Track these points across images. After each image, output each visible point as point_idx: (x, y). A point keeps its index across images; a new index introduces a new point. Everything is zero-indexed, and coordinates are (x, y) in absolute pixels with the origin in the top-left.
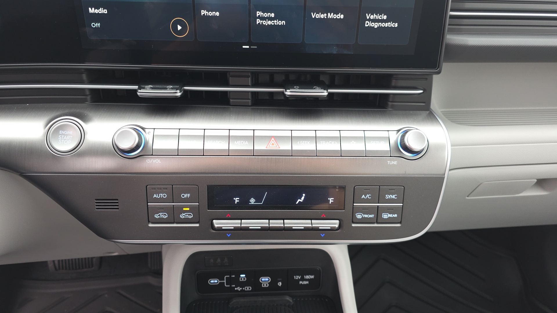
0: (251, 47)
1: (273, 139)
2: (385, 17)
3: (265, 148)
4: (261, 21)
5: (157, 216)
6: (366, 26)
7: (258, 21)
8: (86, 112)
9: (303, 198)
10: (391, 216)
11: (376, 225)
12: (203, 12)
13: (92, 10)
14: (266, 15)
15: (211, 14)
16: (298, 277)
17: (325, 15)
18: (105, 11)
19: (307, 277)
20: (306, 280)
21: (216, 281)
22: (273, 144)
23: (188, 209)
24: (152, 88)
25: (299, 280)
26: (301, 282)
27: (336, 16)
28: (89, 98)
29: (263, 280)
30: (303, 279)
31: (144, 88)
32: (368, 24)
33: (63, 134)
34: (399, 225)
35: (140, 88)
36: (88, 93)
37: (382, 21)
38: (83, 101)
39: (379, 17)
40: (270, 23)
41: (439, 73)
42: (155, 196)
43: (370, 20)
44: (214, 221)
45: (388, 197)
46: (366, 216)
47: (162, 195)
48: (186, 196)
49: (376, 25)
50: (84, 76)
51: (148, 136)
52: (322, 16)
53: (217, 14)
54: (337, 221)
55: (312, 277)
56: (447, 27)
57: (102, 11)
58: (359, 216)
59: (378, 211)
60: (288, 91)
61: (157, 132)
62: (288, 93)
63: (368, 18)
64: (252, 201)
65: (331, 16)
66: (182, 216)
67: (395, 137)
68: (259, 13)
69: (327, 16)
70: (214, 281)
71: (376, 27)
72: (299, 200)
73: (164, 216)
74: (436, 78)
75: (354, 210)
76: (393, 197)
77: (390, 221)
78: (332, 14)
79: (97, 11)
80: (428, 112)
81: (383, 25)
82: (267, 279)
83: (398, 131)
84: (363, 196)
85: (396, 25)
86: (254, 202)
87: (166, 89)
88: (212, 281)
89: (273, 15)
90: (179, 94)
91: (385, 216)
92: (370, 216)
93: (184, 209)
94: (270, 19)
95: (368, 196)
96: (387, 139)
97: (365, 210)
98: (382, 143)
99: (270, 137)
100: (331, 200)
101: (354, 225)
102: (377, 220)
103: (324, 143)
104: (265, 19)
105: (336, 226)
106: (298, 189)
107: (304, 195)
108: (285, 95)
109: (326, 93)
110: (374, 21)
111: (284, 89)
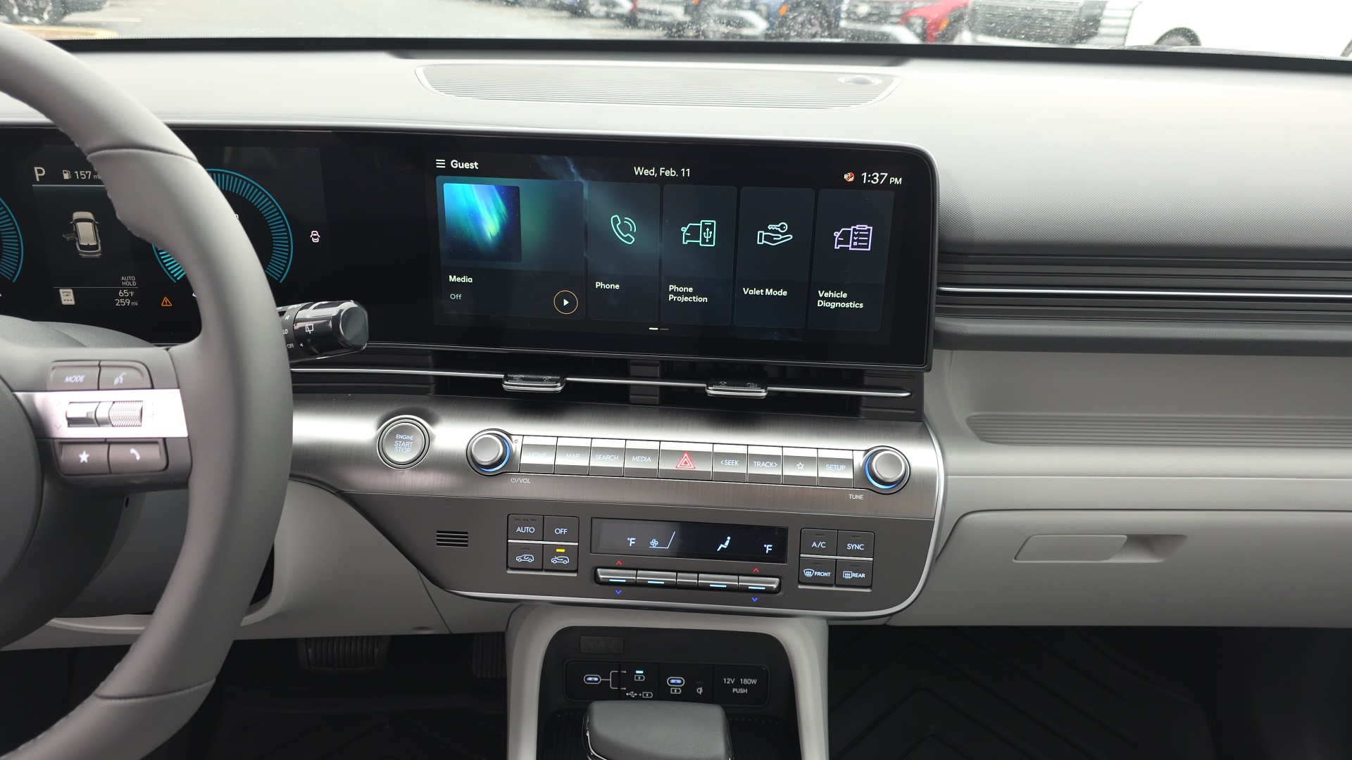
0: (661, 329)
2: (845, 295)
3: (674, 469)
4: (675, 298)
5: (519, 559)
6: (819, 305)
7: (671, 297)
8: (431, 409)
9: (727, 543)
10: (855, 575)
11: (834, 588)
12: (598, 284)
13: (452, 279)
14: (682, 289)
15: (608, 286)
16: (730, 681)
17: (762, 291)
18: (470, 280)
19: (746, 681)
20: (744, 686)
21: (596, 679)
22: (685, 463)
23: (563, 551)
24: (524, 379)
25: (732, 686)
26: (734, 690)
27: (776, 293)
28: (433, 387)
29: (673, 681)
30: (738, 685)
31: (512, 379)
32: (821, 303)
33: (400, 440)
34: (868, 590)
35: (507, 379)
36: (432, 381)
37: (841, 300)
38: (424, 392)
39: (835, 295)
40: (686, 299)
41: (929, 370)
42: (519, 529)
43: (823, 298)
44: (599, 570)
45: (850, 546)
46: (819, 574)
47: (528, 529)
48: (561, 531)
49: (833, 305)
50: (430, 359)
51: (516, 446)
52: (758, 292)
53: (617, 287)
54: (777, 580)
55: (754, 682)
56: (934, 305)
57: (465, 279)
58: (808, 574)
59: (837, 568)
60: (710, 388)
61: (527, 441)
62: (711, 391)
63: (821, 296)
64: (654, 543)
65: (769, 292)
66: (554, 561)
67: (859, 460)
68: (672, 287)
69: (764, 293)
70: (592, 679)
71: (833, 307)
72: (722, 546)
73: (529, 559)
74: (927, 376)
75: (802, 564)
76: (859, 547)
77: (853, 583)
78: (771, 290)
79: (459, 280)
80: (919, 424)
81: (843, 305)
82: (679, 681)
83: (867, 451)
85: (861, 306)
86: (657, 546)
87: (542, 380)
88: (590, 679)
89: (691, 290)
90: (559, 388)
91: (848, 575)
92: (825, 574)
93: (558, 550)
94: (687, 294)
95: (821, 544)
96: (850, 462)
97: (817, 565)
98: (843, 467)
99: (681, 453)
100: (768, 548)
101: (800, 587)
102: (836, 580)
103: (758, 463)
104: (681, 294)
105: (775, 586)
106: (719, 531)
107: (729, 538)
108: (706, 393)
109: (764, 394)
110: (830, 300)
111: (705, 385)
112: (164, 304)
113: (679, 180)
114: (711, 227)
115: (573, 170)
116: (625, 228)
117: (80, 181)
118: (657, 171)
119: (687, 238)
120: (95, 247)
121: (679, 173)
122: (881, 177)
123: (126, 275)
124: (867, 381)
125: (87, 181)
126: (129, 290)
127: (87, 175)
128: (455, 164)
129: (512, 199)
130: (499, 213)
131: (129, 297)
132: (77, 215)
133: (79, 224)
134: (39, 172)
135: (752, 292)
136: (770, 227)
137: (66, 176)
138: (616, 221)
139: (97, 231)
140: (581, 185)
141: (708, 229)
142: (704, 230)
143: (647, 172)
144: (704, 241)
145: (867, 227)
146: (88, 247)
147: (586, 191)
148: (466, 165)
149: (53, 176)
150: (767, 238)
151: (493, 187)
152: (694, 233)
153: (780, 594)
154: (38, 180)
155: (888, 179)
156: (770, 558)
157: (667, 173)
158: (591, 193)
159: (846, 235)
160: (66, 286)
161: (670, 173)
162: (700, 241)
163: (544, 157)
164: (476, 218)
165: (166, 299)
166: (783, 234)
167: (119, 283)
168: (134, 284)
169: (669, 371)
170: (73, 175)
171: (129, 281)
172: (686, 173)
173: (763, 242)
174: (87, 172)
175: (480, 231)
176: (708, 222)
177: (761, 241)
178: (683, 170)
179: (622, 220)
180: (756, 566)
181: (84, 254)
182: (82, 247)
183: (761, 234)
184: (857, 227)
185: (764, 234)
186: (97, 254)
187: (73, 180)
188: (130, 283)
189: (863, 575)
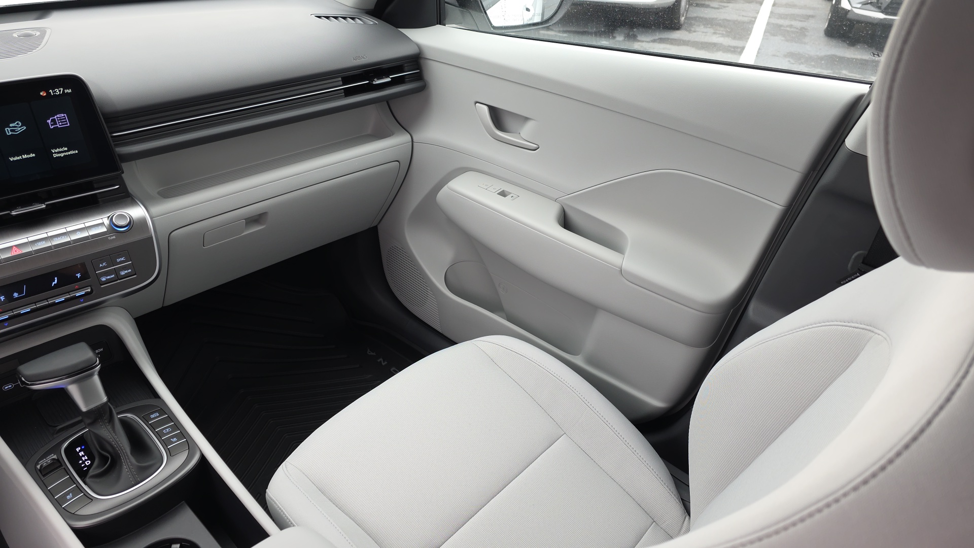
1: (14, 247)
2: (66, 149)
3: (10, 255)
9: (56, 281)
10: (126, 272)
11: (119, 281)
17: (20, 157)
19: (97, 351)
21: (10, 386)
22: (16, 251)
27: (29, 156)
32: (55, 156)
34: (135, 276)
37: (65, 151)
39: (61, 150)
41: (123, 173)
43: (55, 153)
45: (118, 260)
46: (109, 277)
49: (62, 155)
52: (18, 158)
54: (89, 287)
55: (102, 349)
56: (112, 144)
58: (104, 279)
59: (116, 272)
60: (13, 211)
62: (14, 213)
63: (53, 152)
64: (16, 295)
65: (25, 156)
67: (107, 222)
69: (22, 157)
70: (7, 387)
72: (53, 283)
74: (123, 175)
75: (99, 276)
76: (123, 259)
77: (127, 276)
80: (130, 199)
81: (67, 154)
83: (109, 217)
85: (77, 152)
86: (18, 295)
91: (123, 273)
92: (112, 276)
95: (104, 264)
96: (103, 224)
97: (106, 274)
98: (100, 227)
99: (12, 247)
100: (79, 275)
101: (102, 286)
102: (118, 277)
103: (56, 239)
105: (89, 290)
106: (49, 276)
107: (56, 278)
108: (12, 215)
109: (44, 206)
110: (59, 153)
111: (9, 212)
122: (60, 91)
124: (95, 186)
135: (16, 158)
136: (11, 125)
145: (63, 115)
150: (12, 131)
153: (94, 292)
155: (63, 91)
156: (81, 279)
159: (53, 121)
166: (20, 127)
173: (10, 133)
177: (9, 133)
180: (76, 285)
183: (7, 130)
184: (58, 116)
185: (9, 129)
189: (130, 270)
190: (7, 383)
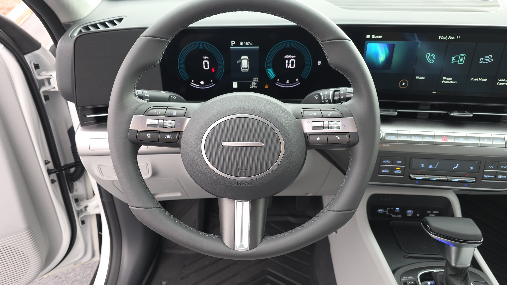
0: (437, 93)
1: (444, 137)
3: (441, 141)
4: (445, 82)
5: (383, 171)
7: (443, 82)
9: (457, 166)
10: (503, 177)
11: (494, 181)
12: (417, 77)
14: (448, 79)
15: (421, 78)
16: (429, 212)
17: (478, 79)
19: (435, 212)
20: (434, 214)
21: (381, 211)
22: (445, 139)
23: (399, 169)
24: (383, 111)
26: (430, 215)
27: (483, 80)
29: (408, 212)
30: (432, 213)
32: (498, 83)
39: (504, 80)
40: (449, 82)
42: (384, 161)
43: (500, 82)
44: (411, 175)
45: (502, 167)
46: (490, 176)
47: (387, 161)
48: (399, 162)
49: (503, 84)
51: (384, 134)
52: (476, 80)
53: (424, 78)
54: (475, 178)
55: (437, 212)
58: (486, 176)
59: (496, 174)
60: (452, 113)
61: (387, 132)
63: (499, 81)
64: (431, 166)
65: (480, 80)
66: (396, 172)
68: (444, 78)
69: (478, 80)
70: (380, 211)
71: (503, 85)
72: (455, 167)
73: (387, 171)
75: (484, 173)
76: (505, 167)
77: (502, 179)
78: (481, 79)
82: (410, 212)
84: (490, 167)
87: (390, 111)
88: (379, 211)
89: (451, 79)
90: (396, 114)
91: (500, 177)
92: (492, 176)
93: (397, 168)
94: (449, 80)
95: (492, 166)
96: (503, 139)
97: (490, 173)
98: (501, 141)
99: (443, 136)
100: (472, 168)
101: (483, 181)
102: (495, 178)
103: (471, 139)
104: (446, 80)
105: (474, 181)
106: (455, 162)
108: (450, 115)
109: (472, 115)
110: (502, 82)
111: (448, 112)
112: (266, 87)
113: (455, 40)
114: (463, 57)
115: (416, 38)
116: (431, 58)
117: (246, 46)
118: (448, 38)
119: (454, 61)
120: (247, 68)
121: (456, 38)
123: (255, 77)
125: (248, 46)
126: (255, 82)
127: (248, 44)
128: (373, 37)
129: (391, 49)
130: (386, 53)
131: (255, 85)
132: (243, 57)
133: (243, 61)
134: (233, 43)
135: (474, 80)
136: (486, 57)
137: (241, 44)
138: (428, 55)
139: (248, 63)
140: (418, 43)
141: (462, 58)
142: (461, 58)
143: (443, 38)
144: (460, 61)
146: (245, 68)
147: (419, 45)
148: (377, 37)
149: (237, 44)
150: (484, 61)
151: (385, 44)
152: (457, 59)
154: (232, 45)
156: (472, 171)
157: (451, 38)
158: (421, 45)
160: (235, 81)
161: (453, 38)
162: (458, 62)
163: (407, 33)
164: (377, 55)
165: (267, 85)
166: (489, 59)
167: (252, 80)
168: (257, 80)
169: (433, 108)
170: (244, 44)
171: (256, 79)
172: (458, 38)
173: (482, 62)
174: (248, 43)
175: (378, 59)
176: (463, 55)
177: (481, 61)
178: (457, 37)
179: (431, 55)
180: (468, 174)
181: (243, 70)
182: (242, 68)
183: (482, 59)
185: (483, 59)
186: (247, 70)
187: (244, 45)
188: (256, 80)
189: (505, 177)
190: (381, 208)
